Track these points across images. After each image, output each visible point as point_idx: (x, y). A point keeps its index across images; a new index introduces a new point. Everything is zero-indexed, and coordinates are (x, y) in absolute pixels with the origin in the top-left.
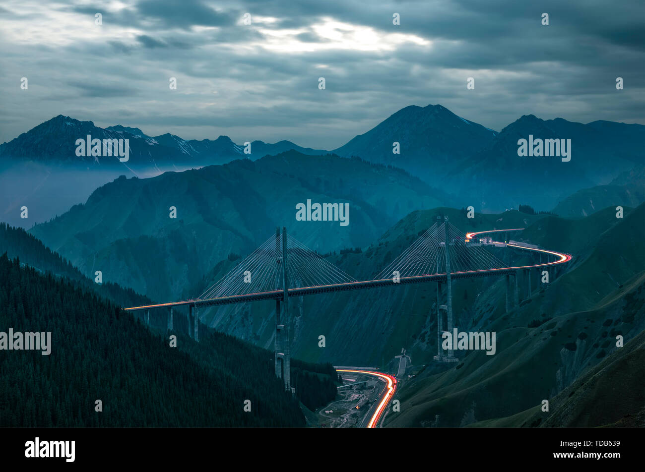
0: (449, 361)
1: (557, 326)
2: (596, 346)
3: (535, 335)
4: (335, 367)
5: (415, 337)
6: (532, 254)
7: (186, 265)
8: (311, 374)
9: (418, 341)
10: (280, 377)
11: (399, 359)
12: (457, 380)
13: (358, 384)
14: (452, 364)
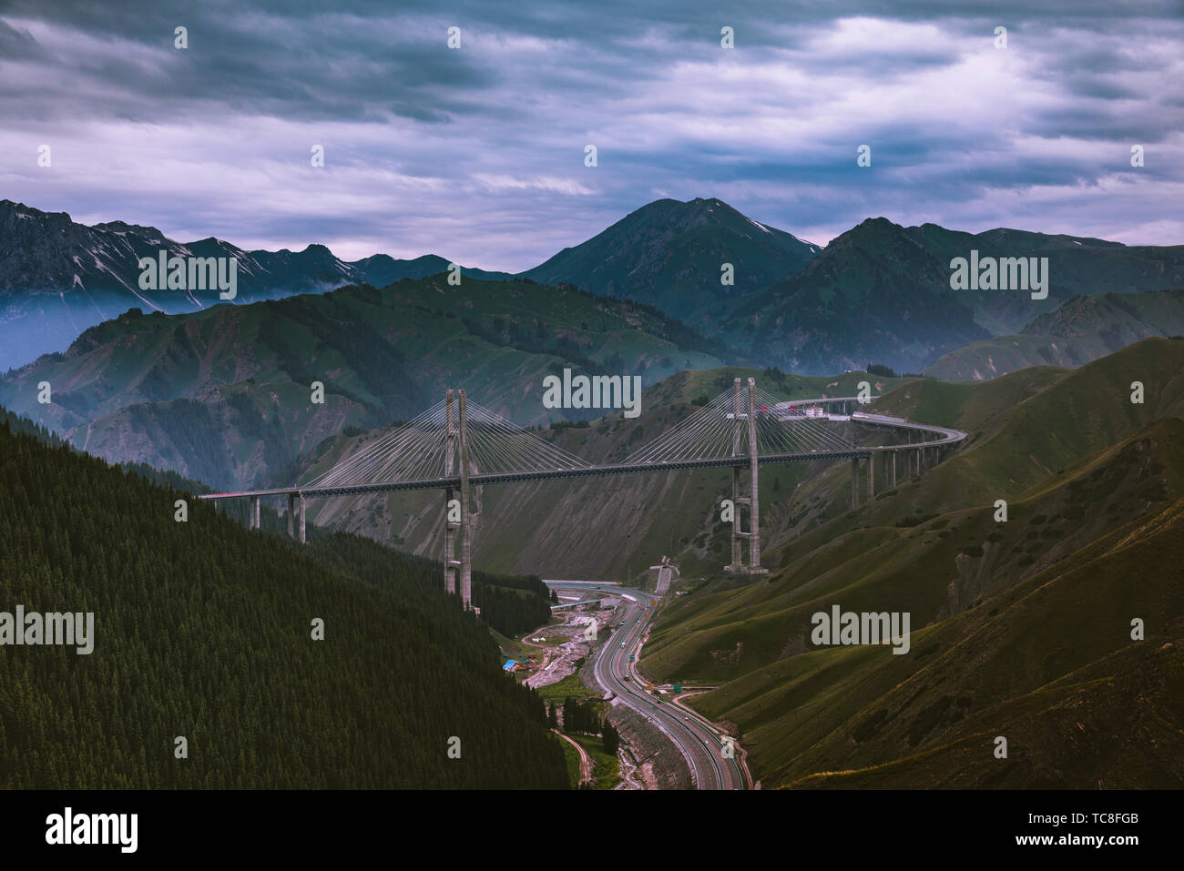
0: (752, 572)
1: (950, 524)
2: (1018, 550)
3: (911, 537)
4: (544, 581)
5: (686, 541)
6: (894, 430)
7: (262, 441)
8: (506, 589)
9: (690, 546)
10: (454, 592)
11: (658, 570)
12: (771, 596)
13: (586, 604)
14: (758, 577)
